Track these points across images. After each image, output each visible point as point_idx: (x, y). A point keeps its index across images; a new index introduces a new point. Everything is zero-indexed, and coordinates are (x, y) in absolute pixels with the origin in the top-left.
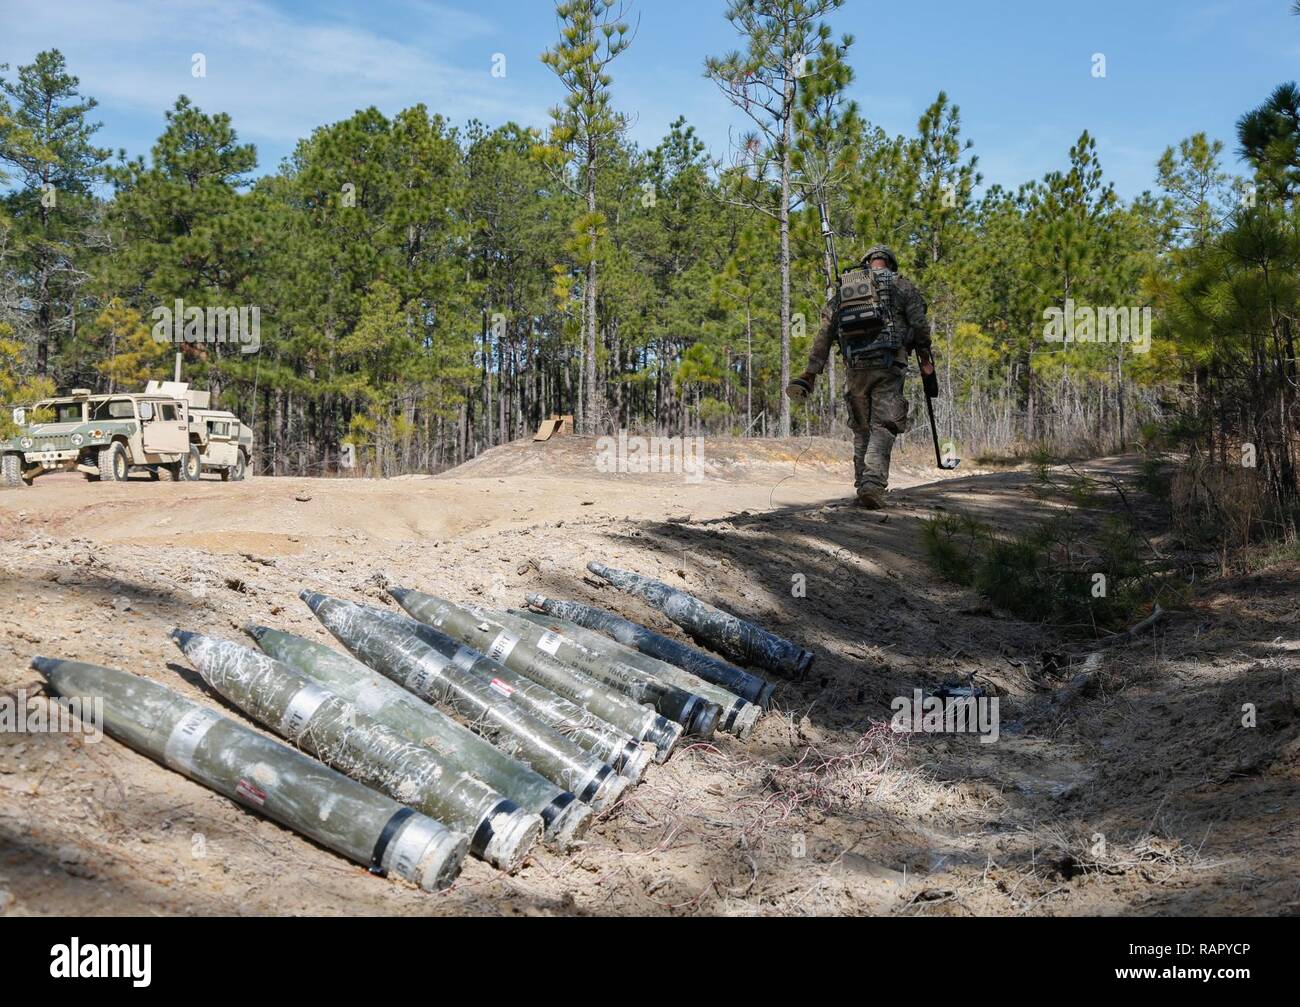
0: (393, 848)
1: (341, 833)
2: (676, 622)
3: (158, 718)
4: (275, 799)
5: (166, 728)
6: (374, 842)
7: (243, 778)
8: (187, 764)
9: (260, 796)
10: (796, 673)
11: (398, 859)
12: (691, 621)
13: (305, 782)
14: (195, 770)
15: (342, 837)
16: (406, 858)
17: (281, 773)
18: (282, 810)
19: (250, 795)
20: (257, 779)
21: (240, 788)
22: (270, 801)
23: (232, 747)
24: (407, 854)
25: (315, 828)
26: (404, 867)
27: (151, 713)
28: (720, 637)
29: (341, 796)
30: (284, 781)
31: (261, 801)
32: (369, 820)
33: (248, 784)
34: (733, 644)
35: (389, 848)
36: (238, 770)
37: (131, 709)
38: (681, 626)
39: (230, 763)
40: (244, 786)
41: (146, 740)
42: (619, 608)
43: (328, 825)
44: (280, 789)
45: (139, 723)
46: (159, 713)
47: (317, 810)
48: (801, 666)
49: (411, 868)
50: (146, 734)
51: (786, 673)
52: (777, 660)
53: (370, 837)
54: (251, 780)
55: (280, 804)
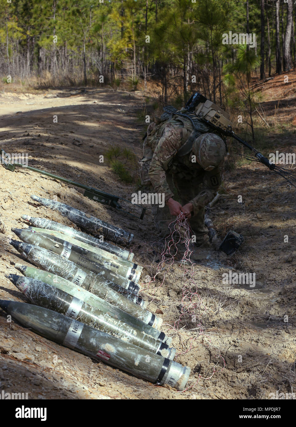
0: (167, 375)
1: (144, 370)
2: (74, 222)
3: (61, 326)
4: (115, 358)
5: (65, 330)
6: (159, 373)
7: (101, 350)
8: (75, 344)
9: (108, 357)
10: (128, 243)
11: (169, 379)
12: (81, 222)
13: (126, 351)
14: (78, 346)
15: (144, 372)
16: (172, 379)
17: (116, 347)
18: (117, 362)
19: (103, 356)
20: (107, 350)
21: (99, 354)
22: (113, 358)
23: (94, 338)
24: (172, 377)
25: (132, 368)
26: (171, 382)
27: (57, 324)
28: (93, 228)
29: (142, 356)
30: (118, 351)
31: (108, 359)
32: (155, 365)
33: (102, 352)
34: (100, 231)
35: (165, 375)
36: (98, 347)
37: (49, 323)
38: (76, 223)
39: (94, 344)
40: (101, 353)
41: (55, 335)
42: (50, 217)
43: (138, 367)
44: (117, 354)
45: (53, 329)
46: (61, 324)
47: (134, 361)
48: (130, 240)
49: (174, 383)
50: (56, 333)
51: (123, 243)
52: (119, 238)
53: (158, 372)
54: (104, 350)
55: (117, 360)
